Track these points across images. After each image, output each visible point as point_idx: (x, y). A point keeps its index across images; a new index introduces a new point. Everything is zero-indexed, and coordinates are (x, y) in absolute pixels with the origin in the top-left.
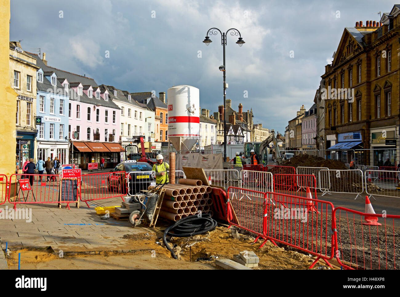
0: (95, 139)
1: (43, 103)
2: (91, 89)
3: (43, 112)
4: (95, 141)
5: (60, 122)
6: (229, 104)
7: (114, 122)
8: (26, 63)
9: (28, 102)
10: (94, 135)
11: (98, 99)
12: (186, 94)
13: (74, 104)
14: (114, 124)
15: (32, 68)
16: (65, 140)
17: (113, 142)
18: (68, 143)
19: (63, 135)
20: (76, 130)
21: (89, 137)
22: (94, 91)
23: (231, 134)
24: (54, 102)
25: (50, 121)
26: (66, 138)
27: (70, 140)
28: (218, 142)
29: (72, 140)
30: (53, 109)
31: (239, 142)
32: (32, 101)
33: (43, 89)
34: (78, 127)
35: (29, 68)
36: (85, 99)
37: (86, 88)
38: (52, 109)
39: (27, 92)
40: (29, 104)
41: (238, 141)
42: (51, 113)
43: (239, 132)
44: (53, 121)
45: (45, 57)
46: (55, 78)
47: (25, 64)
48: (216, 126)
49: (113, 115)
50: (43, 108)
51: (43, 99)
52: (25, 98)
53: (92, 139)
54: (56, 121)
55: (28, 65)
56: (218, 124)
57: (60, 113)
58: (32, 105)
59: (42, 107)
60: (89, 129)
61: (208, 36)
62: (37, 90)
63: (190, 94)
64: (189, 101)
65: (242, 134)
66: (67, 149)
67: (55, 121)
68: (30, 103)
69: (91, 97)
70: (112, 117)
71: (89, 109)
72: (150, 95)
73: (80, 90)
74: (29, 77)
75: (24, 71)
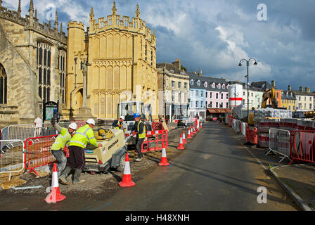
2: (219, 84)
3: (192, 97)
5: (201, 100)
7: (227, 99)
10: (220, 105)
11: (224, 88)
12: (234, 89)
13: (209, 92)
15: (187, 80)
16: (204, 108)
19: (203, 106)
22: (221, 85)
24: (198, 92)
25: (196, 100)
27: (206, 108)
29: (208, 107)
30: (198, 95)
33: (193, 87)
34: (211, 102)
36: (216, 89)
37: (216, 84)
39: (185, 89)
42: (197, 97)
46: (199, 82)
47: (183, 79)
48: (313, 97)
49: (226, 95)
51: (192, 91)
53: (219, 107)
54: (199, 100)
55: (185, 79)
57: (202, 96)
58: (187, 94)
59: (192, 94)
60: (217, 103)
61: (240, 63)
62: (189, 88)
63: (236, 88)
64: (235, 91)
66: (205, 112)
69: (220, 88)
71: (217, 94)
72: (265, 82)
73: (213, 86)
74: (185, 83)
75: (183, 81)
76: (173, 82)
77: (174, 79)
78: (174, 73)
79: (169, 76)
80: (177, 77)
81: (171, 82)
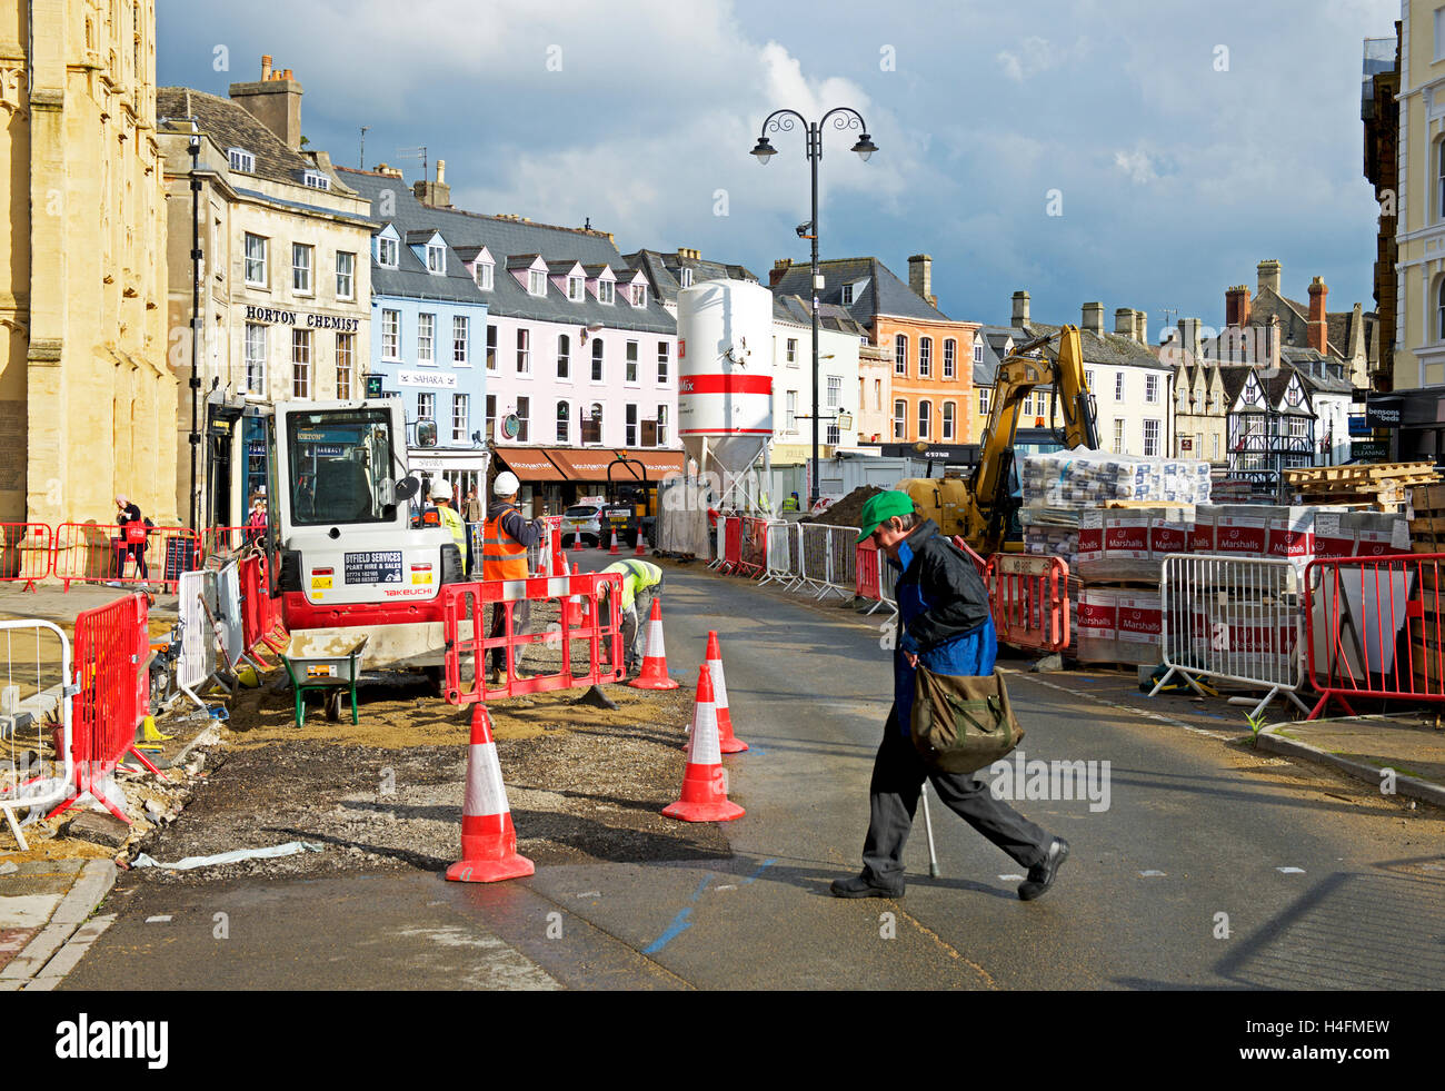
0: (584, 439)
1: (394, 331)
2: (578, 271)
3: (396, 359)
4: (588, 445)
5: (454, 386)
6: (1271, 279)
7: (662, 380)
8: (331, 217)
9: (339, 331)
10: (583, 424)
11: (606, 303)
12: (719, 310)
13: (507, 328)
14: (662, 385)
15: (356, 230)
16: (472, 442)
17: (658, 446)
18: (481, 454)
19: (465, 429)
20: (514, 411)
21: (562, 431)
22: (591, 278)
23: (1251, 409)
24: (432, 326)
25: (420, 384)
26: (476, 437)
27: (491, 445)
28: (1180, 440)
29: (500, 440)
30: (432, 348)
31: (1288, 437)
32: (353, 327)
33: (395, 290)
34: (523, 403)
35: (345, 230)
36: (554, 308)
37: (558, 269)
38: (426, 348)
39: (338, 301)
40: (343, 339)
41: (1284, 437)
42: (425, 362)
43: (1291, 398)
44: (431, 384)
45: (441, 174)
46: (439, 250)
47: (330, 220)
48: (1169, 378)
49: (657, 355)
50: (397, 346)
51: (394, 320)
52: (330, 322)
53: (575, 437)
54: (440, 385)
55: (339, 221)
56: (1183, 370)
57: (457, 359)
58: (355, 341)
59: (394, 343)
60: (563, 407)
61: (766, 136)
62: (372, 294)
63: (732, 310)
64: (728, 330)
65: (1304, 407)
66: (479, 473)
67: (435, 385)
68: (348, 336)
69: (580, 299)
70: (656, 363)
71: (565, 340)
72: (868, 267)
73: (535, 280)
74: (344, 256)
75: (327, 241)
76: (253, 239)
77: (261, 222)
78: (262, 172)
79: (231, 199)
80: (286, 209)
81: (239, 247)
